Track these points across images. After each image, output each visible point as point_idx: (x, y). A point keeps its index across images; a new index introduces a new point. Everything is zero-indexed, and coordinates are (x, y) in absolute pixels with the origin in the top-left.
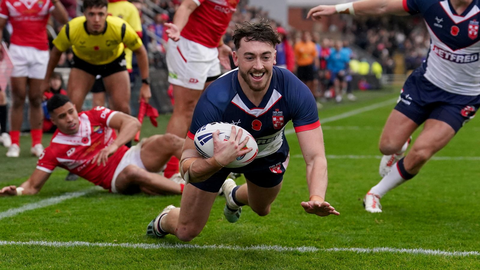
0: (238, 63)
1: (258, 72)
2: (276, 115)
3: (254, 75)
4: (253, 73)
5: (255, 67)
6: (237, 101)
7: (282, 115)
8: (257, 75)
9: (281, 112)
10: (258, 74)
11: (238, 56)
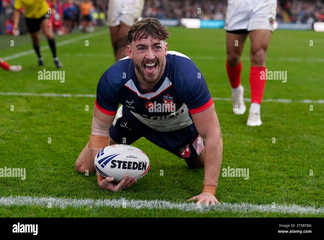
0: (132, 56)
1: (150, 62)
2: (167, 99)
3: (147, 65)
4: (146, 63)
5: (147, 57)
6: (130, 84)
7: (172, 100)
8: (150, 65)
9: (172, 98)
10: (151, 63)
11: (132, 49)
